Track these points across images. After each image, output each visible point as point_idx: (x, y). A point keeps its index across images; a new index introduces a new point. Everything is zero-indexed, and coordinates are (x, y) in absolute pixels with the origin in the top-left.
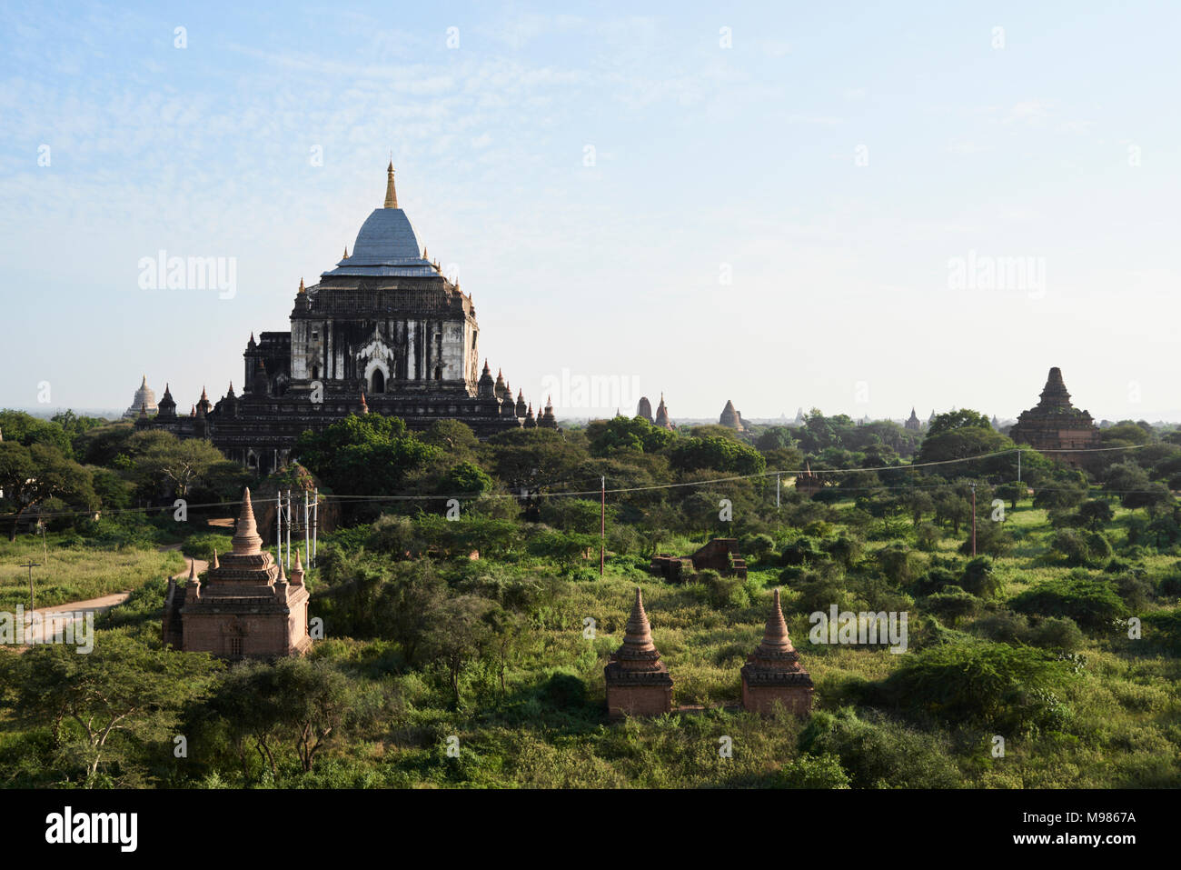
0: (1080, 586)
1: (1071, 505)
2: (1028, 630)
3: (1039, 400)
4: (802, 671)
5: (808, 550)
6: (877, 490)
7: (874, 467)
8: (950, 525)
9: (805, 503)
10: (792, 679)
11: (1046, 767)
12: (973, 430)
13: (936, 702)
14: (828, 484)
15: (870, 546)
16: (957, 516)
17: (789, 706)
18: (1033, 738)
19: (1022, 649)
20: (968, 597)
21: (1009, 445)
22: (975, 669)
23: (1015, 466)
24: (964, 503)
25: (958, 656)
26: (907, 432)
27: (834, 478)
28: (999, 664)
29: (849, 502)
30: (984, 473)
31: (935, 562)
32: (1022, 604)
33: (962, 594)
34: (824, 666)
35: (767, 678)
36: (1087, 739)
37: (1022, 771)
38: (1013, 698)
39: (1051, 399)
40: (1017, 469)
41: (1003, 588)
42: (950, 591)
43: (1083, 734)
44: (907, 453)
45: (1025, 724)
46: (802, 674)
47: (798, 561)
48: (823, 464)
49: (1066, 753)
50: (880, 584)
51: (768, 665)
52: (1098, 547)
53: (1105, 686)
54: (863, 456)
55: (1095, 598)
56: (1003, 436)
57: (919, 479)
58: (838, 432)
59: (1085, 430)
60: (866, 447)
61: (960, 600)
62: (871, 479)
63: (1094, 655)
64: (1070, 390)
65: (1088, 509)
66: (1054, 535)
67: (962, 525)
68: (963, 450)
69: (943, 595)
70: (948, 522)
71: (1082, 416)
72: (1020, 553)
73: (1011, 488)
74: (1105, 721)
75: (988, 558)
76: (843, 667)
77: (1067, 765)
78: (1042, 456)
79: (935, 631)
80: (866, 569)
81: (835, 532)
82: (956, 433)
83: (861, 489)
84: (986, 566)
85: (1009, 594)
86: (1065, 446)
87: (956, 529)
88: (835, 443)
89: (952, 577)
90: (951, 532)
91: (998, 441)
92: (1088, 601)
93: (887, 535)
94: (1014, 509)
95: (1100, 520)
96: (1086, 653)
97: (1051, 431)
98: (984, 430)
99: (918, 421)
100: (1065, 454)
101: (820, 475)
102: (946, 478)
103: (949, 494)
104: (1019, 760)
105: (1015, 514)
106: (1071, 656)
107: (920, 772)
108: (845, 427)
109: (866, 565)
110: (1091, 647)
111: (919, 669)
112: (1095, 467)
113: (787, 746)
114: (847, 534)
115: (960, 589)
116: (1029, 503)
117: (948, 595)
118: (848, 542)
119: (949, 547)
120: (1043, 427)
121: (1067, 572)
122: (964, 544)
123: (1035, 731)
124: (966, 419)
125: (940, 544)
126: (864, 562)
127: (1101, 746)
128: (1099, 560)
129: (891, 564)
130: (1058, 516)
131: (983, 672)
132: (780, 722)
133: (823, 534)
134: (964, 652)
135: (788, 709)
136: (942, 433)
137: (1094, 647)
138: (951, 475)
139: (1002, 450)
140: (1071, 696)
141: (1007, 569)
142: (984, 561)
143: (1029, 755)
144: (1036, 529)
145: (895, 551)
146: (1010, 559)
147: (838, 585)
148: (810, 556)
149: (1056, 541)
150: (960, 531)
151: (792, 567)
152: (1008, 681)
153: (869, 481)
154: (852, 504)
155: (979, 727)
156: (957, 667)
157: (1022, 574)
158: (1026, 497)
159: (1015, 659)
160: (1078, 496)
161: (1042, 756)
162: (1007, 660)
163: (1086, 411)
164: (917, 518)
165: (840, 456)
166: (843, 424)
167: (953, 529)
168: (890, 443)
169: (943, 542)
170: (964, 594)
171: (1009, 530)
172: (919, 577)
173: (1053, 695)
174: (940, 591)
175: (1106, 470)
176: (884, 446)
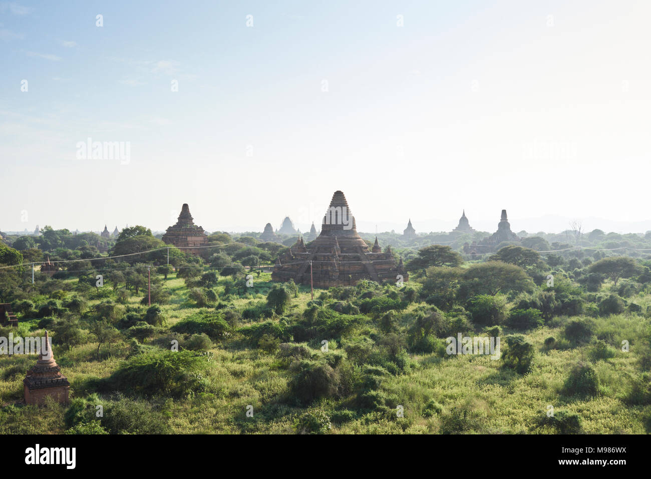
0: (206, 317)
1: (195, 275)
2: (184, 342)
3: (177, 221)
4: (62, 377)
5: (55, 307)
6: (90, 271)
7: (88, 258)
8: (133, 289)
9: (49, 280)
10: (56, 383)
11: (199, 412)
12: (142, 237)
13: (138, 385)
14: (60, 269)
15: (91, 303)
16: (137, 284)
17: (56, 398)
18: (191, 398)
19: (184, 352)
20: (151, 327)
21: (162, 244)
22: (161, 364)
23: (166, 256)
24: (141, 277)
25: (151, 359)
26: (102, 239)
27: (64, 265)
28: (173, 361)
29: (74, 279)
30: (149, 260)
31: (128, 310)
32: (178, 329)
33: (147, 325)
34: (72, 373)
35: (41, 383)
36: (218, 395)
37: (188, 415)
38: (181, 378)
39: (183, 220)
40: (167, 257)
41: (166, 321)
42: (141, 324)
43: (215, 392)
44: (103, 251)
45: (187, 391)
46: (63, 379)
47: (49, 314)
48: (58, 257)
49: (208, 403)
50: (103, 323)
51: (41, 376)
52: (212, 296)
53: (223, 366)
54: (80, 253)
55: (215, 323)
56: (159, 240)
57: (115, 264)
58: (63, 239)
59: (200, 236)
60: (80, 247)
61: (146, 329)
62: (87, 265)
63: (216, 352)
64: (193, 216)
65: (205, 277)
66: (189, 292)
67: (140, 289)
68: (137, 248)
69: (137, 327)
70: (133, 287)
71: (199, 230)
72: (172, 302)
73: (164, 268)
74: (225, 384)
75: (157, 305)
76: (83, 372)
77: (209, 409)
78: (180, 251)
79: (136, 347)
80: (90, 316)
81: (69, 296)
82: (134, 239)
83: (81, 271)
84: (157, 310)
85: (170, 324)
86: (190, 245)
87: (137, 291)
88: (61, 246)
89: (139, 317)
90: (134, 293)
91: (156, 243)
92: (211, 324)
93: (99, 296)
94: (166, 279)
95: (211, 283)
96: (211, 351)
97: (183, 237)
98: (149, 237)
99: (109, 233)
100: (191, 249)
101: (55, 264)
102: (130, 263)
103: (133, 272)
104: (185, 410)
105: (168, 282)
106: (205, 353)
107: (143, 423)
108: (67, 236)
109: (89, 314)
110: (213, 348)
111: (130, 368)
112: (206, 255)
113: (56, 422)
114: (78, 297)
115: (146, 323)
116: (174, 276)
117: (140, 327)
118: (79, 301)
119: (135, 301)
120: (179, 235)
121: (197, 310)
122: (143, 299)
123: (192, 394)
124: (139, 230)
125: (130, 300)
126: (88, 312)
127: (225, 397)
128: (212, 303)
129: (104, 312)
130: (190, 282)
131: (165, 366)
132: (50, 408)
133: (62, 298)
134: (154, 357)
135: (55, 400)
136: (127, 239)
137: (215, 348)
138: (133, 262)
139: (158, 248)
140: (208, 374)
141: (167, 311)
142: (157, 307)
143: (190, 407)
144: (178, 289)
145: (107, 305)
146: (167, 306)
147: (77, 326)
148: (56, 310)
149: (191, 295)
150: (139, 292)
151: (46, 318)
152: (178, 369)
153: (86, 267)
154: (77, 280)
155: (163, 396)
156: (151, 365)
157: (175, 313)
158: (172, 273)
159: (181, 357)
160: (199, 271)
161: (197, 406)
162: (177, 358)
163: (201, 227)
164: (115, 286)
165: (65, 253)
166: (65, 234)
167: (135, 291)
168: (92, 245)
169: (131, 298)
170: (148, 326)
171: (165, 290)
172: (121, 318)
173: (200, 374)
174: (135, 325)
175: (211, 257)
176: (91, 246)
